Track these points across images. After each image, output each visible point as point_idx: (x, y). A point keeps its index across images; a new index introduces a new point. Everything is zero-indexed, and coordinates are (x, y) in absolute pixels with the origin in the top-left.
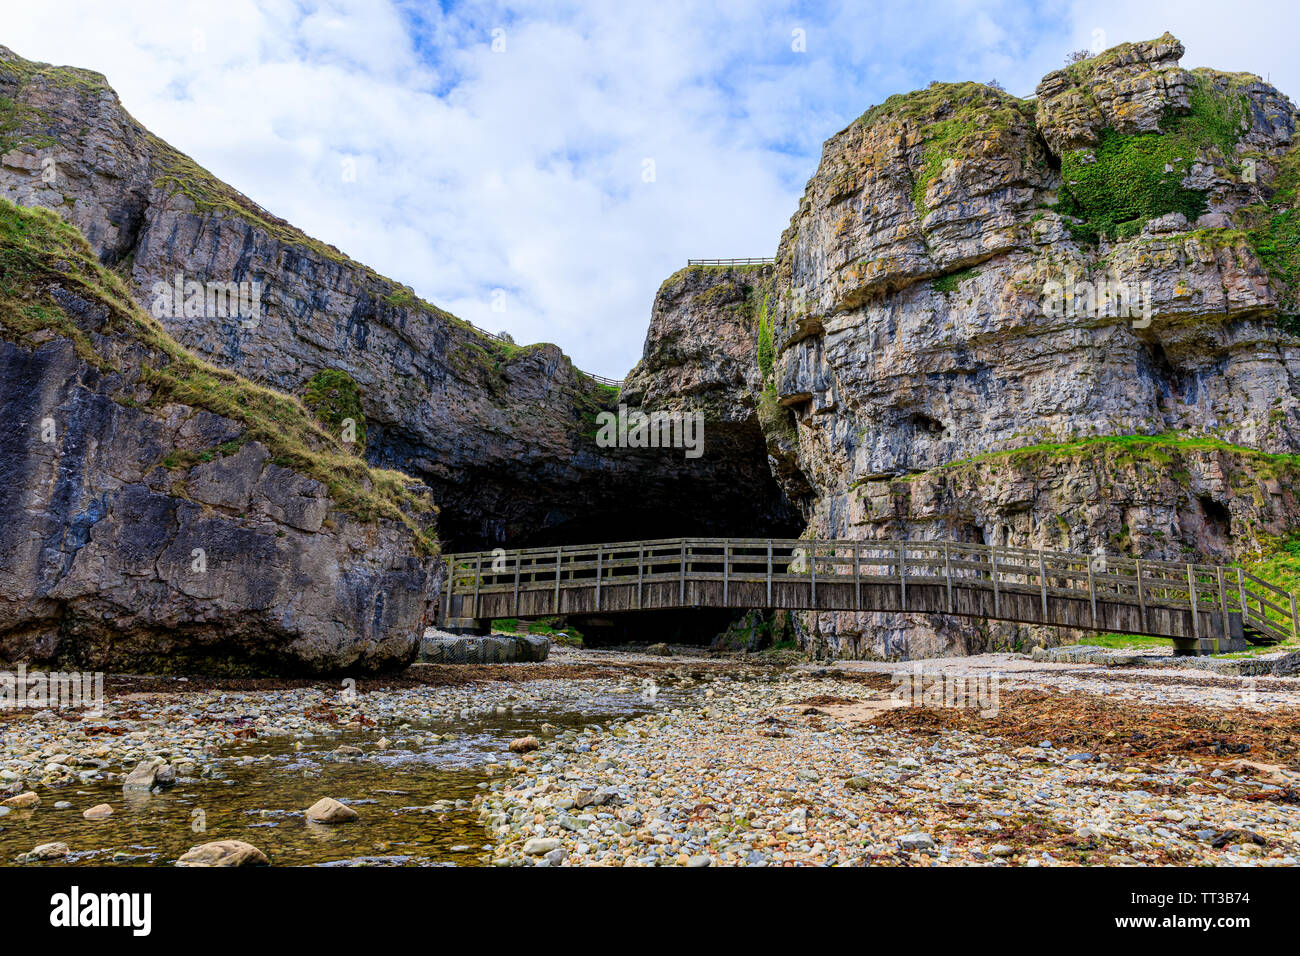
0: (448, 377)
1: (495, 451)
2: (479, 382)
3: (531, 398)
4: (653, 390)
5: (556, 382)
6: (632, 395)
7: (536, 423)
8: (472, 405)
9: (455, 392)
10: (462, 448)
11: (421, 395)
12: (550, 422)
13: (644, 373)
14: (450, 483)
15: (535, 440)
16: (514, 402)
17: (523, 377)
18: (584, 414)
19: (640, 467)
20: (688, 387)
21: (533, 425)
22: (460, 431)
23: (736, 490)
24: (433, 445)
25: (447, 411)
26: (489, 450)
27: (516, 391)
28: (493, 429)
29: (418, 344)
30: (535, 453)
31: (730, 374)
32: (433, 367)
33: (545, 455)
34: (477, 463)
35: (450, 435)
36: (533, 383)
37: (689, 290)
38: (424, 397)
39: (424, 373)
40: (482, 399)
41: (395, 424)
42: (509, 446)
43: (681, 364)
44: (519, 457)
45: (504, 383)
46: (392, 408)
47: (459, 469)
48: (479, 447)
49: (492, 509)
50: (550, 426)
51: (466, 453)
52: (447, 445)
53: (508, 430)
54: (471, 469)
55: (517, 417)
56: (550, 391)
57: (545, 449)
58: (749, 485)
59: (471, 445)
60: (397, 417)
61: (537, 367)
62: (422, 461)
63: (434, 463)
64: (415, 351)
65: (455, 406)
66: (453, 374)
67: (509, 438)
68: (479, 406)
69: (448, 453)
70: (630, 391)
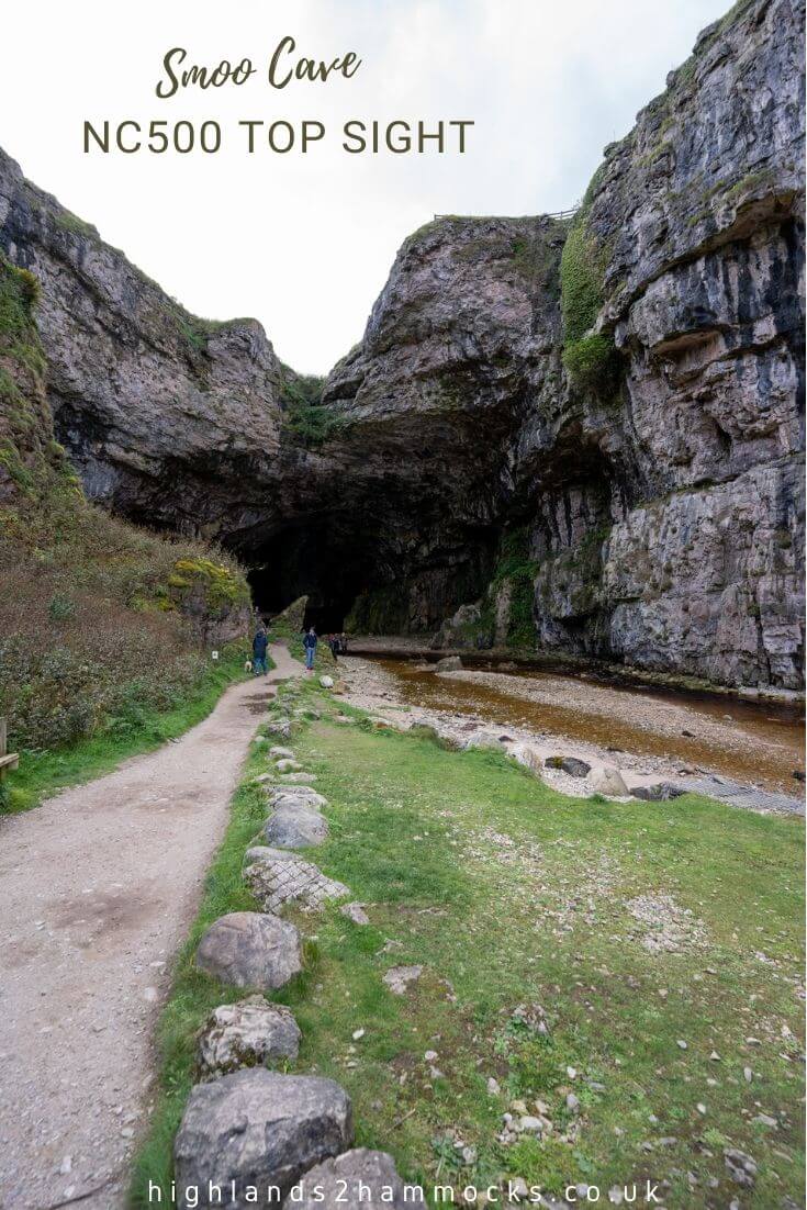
0: (141, 344)
1: (197, 440)
2: (178, 354)
3: (235, 382)
4: (376, 375)
5: (261, 367)
6: (342, 386)
7: (241, 410)
8: (169, 382)
9: (150, 363)
10: (160, 433)
11: (110, 361)
12: (256, 411)
13: (362, 359)
14: (145, 475)
15: (240, 429)
16: (216, 385)
17: (228, 356)
18: (289, 405)
19: (347, 466)
20: (425, 369)
21: (237, 411)
22: (157, 412)
23: (437, 491)
24: (126, 427)
25: (141, 386)
26: (190, 439)
27: (218, 371)
28: (194, 413)
29: (102, 292)
30: (240, 444)
31: (490, 348)
32: (122, 327)
33: (252, 447)
34: (176, 453)
35: (146, 417)
36: (238, 364)
37: (447, 243)
38: (114, 365)
39: (111, 334)
40: (181, 377)
41: (77, 395)
42: (213, 435)
43: (418, 342)
44: (223, 448)
45: (205, 361)
46: (73, 373)
47: (155, 459)
48: (179, 434)
49: (188, 508)
50: (256, 415)
51: (164, 440)
52: (143, 430)
53: (212, 416)
54: (170, 460)
55: (221, 403)
56: (255, 376)
57: (251, 441)
58: (452, 486)
59: (171, 431)
60: (80, 386)
61: (243, 345)
62: (113, 446)
63: (127, 450)
64: (98, 302)
65: (150, 381)
66: (147, 340)
67: (213, 424)
68: (179, 385)
69: (142, 439)
70: (342, 381)
